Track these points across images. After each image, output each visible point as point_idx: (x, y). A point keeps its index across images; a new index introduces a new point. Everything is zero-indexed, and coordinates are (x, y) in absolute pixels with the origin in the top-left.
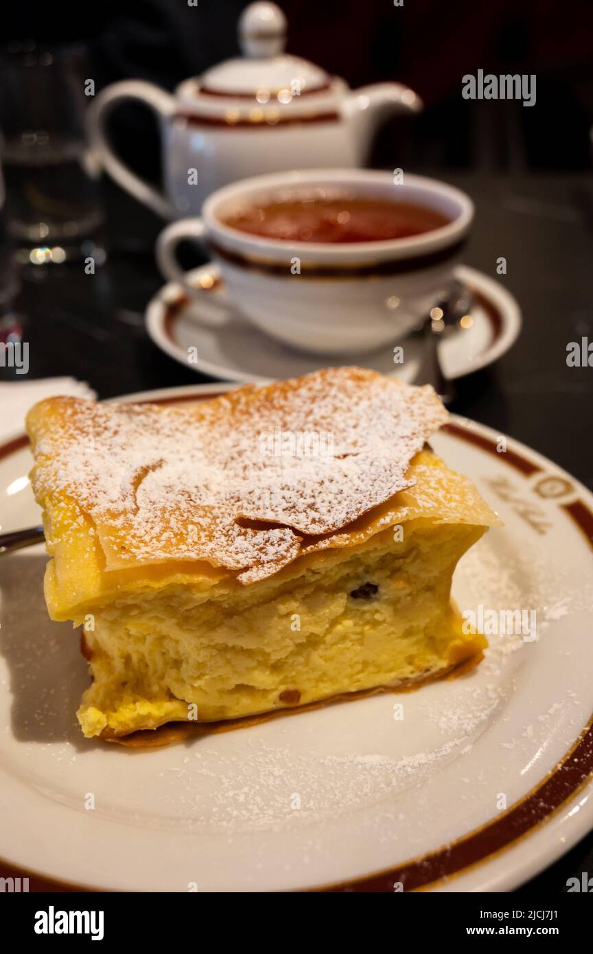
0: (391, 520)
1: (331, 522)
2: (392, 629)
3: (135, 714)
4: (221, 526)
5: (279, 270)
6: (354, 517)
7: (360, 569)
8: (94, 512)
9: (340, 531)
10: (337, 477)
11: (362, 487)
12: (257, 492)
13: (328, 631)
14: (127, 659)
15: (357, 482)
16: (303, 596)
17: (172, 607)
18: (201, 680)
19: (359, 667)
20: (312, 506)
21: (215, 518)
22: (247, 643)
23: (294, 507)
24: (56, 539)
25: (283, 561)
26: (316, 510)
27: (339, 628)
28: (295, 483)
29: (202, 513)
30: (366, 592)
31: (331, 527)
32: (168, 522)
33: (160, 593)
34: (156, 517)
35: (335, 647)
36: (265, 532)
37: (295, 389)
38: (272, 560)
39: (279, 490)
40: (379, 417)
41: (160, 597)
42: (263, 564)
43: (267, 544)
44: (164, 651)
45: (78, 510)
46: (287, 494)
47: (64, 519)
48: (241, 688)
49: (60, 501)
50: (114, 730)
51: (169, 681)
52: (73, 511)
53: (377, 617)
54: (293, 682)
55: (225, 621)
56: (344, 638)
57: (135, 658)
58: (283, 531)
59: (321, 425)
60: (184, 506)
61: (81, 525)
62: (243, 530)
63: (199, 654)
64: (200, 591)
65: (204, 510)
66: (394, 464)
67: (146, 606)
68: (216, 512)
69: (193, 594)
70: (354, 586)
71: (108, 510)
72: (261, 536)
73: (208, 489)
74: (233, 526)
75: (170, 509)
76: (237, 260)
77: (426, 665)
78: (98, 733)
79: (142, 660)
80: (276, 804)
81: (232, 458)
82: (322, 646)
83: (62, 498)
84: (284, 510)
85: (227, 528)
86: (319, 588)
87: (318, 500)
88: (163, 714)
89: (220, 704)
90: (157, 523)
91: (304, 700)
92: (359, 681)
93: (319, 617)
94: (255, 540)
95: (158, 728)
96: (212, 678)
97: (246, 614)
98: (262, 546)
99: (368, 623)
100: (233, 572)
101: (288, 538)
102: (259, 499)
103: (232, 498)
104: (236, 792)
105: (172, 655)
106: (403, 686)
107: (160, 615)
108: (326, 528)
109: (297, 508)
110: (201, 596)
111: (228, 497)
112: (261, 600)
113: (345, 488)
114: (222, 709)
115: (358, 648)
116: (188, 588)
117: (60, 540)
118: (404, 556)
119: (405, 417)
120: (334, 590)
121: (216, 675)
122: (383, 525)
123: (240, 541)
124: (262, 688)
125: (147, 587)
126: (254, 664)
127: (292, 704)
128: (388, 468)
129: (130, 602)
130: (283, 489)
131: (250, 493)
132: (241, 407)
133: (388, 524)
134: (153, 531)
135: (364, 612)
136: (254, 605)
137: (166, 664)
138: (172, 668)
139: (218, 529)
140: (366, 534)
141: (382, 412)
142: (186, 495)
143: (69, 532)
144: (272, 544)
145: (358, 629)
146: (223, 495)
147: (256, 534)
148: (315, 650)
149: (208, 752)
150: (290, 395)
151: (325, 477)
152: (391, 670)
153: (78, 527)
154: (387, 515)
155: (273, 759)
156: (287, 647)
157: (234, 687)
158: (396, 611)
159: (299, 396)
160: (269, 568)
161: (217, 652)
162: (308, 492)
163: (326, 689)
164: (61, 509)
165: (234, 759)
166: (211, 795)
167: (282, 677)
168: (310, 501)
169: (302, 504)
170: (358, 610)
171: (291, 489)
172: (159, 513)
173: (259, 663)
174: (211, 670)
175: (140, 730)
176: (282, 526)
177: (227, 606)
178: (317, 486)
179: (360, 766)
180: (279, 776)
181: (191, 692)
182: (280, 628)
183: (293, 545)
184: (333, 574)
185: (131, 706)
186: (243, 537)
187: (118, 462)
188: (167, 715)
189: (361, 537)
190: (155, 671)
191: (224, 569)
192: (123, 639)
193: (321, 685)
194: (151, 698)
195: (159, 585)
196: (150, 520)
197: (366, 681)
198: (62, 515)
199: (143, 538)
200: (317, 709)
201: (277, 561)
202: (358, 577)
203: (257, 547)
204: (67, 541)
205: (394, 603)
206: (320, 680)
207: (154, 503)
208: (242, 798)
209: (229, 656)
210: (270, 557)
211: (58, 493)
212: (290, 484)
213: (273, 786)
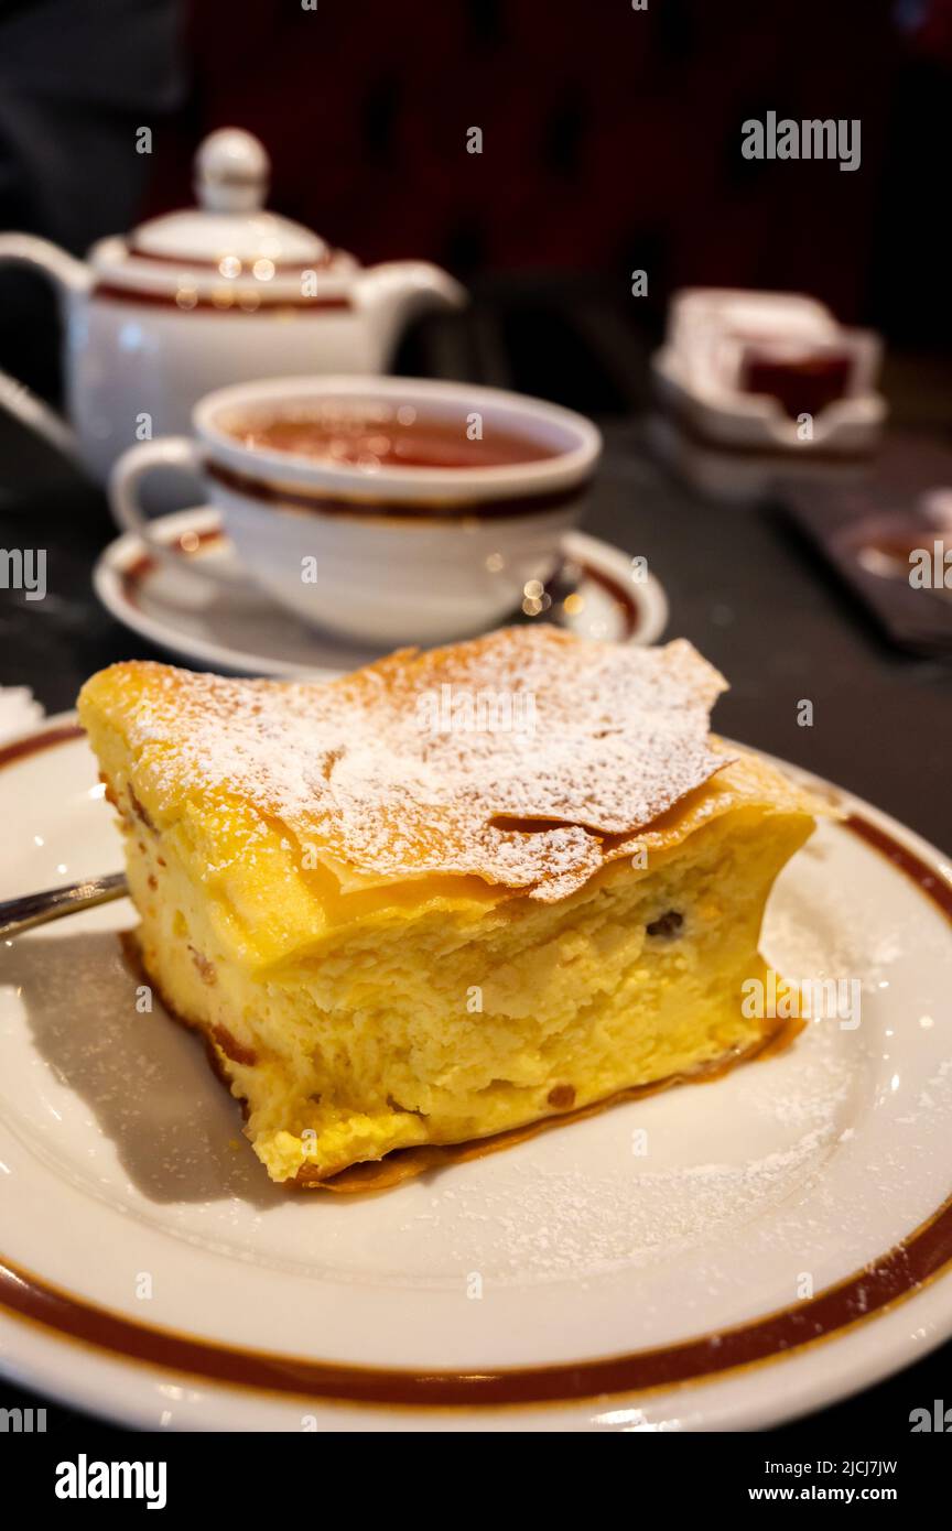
0: (714, 810)
1: (629, 817)
2: (695, 983)
3: (350, 1137)
4: (467, 833)
5: (334, 506)
6: (664, 806)
7: (662, 889)
8: (283, 813)
9: (647, 828)
10: (611, 760)
11: (651, 770)
12: (504, 786)
13: (619, 988)
14: (316, 1055)
15: (641, 766)
16: (592, 931)
17: (423, 951)
18: (445, 1074)
19: (651, 1045)
20: (590, 799)
21: (454, 822)
22: (516, 1009)
23: (566, 801)
24: (223, 861)
25: (586, 871)
26: (600, 803)
27: (632, 982)
28: (556, 770)
29: (435, 815)
30: (666, 926)
31: (634, 823)
32: (396, 827)
33: (411, 928)
34: (374, 821)
35: (624, 1013)
36: (542, 834)
37: (478, 655)
38: (569, 871)
39: (535, 781)
40: (627, 684)
41: (409, 935)
42: (555, 877)
43: (551, 850)
44: (381, 1035)
45: (254, 813)
46: (551, 784)
47: (233, 828)
48: (500, 1086)
49: (217, 804)
50: (317, 1166)
51: (394, 1082)
52: (247, 816)
53: (680, 964)
54: (567, 1073)
55: (490, 974)
56: (635, 998)
57: (329, 1053)
58: (569, 831)
59: (544, 698)
60: (408, 804)
61: (265, 836)
62: (507, 835)
63: (445, 1033)
64: (469, 923)
65: (435, 811)
66: (686, 738)
67: (389, 951)
68: (452, 813)
69: (459, 929)
70: (652, 915)
71: (305, 812)
72: (537, 840)
73: (422, 786)
74: (488, 829)
75: (392, 809)
76: (259, 491)
77: (732, 1039)
78: (293, 1174)
79: (343, 1056)
80: (599, 1244)
81: (433, 746)
82: (608, 1013)
83: (221, 798)
84: (553, 805)
85: (481, 833)
86: (612, 920)
87: (597, 790)
88: (391, 1134)
89: (467, 1114)
90: (379, 829)
91: (580, 1100)
92: (649, 1067)
93: (611, 964)
94: (529, 847)
95: (383, 1158)
96: (463, 1071)
97: (518, 962)
98: (543, 853)
99: (665, 974)
100: (514, 892)
101: (580, 839)
102: (509, 793)
103: (467, 794)
104: (532, 1236)
105: (396, 1041)
106: (706, 1073)
107: (405, 967)
108: (628, 824)
109: (571, 801)
110: (468, 931)
111: (460, 793)
112: (538, 940)
113: (627, 774)
114: (470, 1122)
115: (652, 1014)
116: (450, 918)
117: (231, 861)
118: (714, 870)
119: (666, 681)
120: (628, 921)
121: (468, 1064)
122: (704, 817)
123: (505, 848)
124: (524, 1085)
125: (396, 918)
126: (520, 1044)
127: (564, 1108)
128: (681, 744)
129: (367, 945)
130: (539, 778)
131: (492, 786)
132: (400, 681)
133: (709, 816)
134: (377, 841)
135: (663, 957)
136: (528, 948)
137: (383, 1056)
138: (392, 1063)
139: (464, 836)
140: (681, 833)
141: (628, 677)
142: (403, 792)
143: (246, 848)
144: (559, 850)
145: (653, 985)
146: (450, 792)
147: (528, 838)
148: (600, 1019)
149: (462, 1187)
150: (471, 662)
151: (593, 761)
152: (688, 1049)
153: (260, 839)
154: (706, 804)
155: (564, 1187)
156: (567, 1013)
157: (488, 1084)
158: (701, 954)
159: (485, 664)
160: (568, 881)
161: (473, 1026)
162: (578, 779)
163: (609, 1082)
164: (222, 816)
165: (506, 1193)
166: (496, 1245)
167: (554, 1063)
168: (587, 792)
169: (577, 796)
170: (655, 954)
171: (552, 777)
172: (377, 815)
173: (527, 1042)
174: (462, 1057)
175: (358, 1163)
176: (567, 825)
177: (495, 950)
178: (586, 772)
179: (693, 1182)
180: (584, 1208)
181: (430, 1095)
182: (564, 982)
183: (592, 848)
184: (629, 896)
185: (340, 1126)
186: (509, 844)
187: (284, 747)
188: (397, 1134)
189: (675, 836)
190: (365, 1071)
191: (502, 887)
192: (311, 1025)
193: (603, 1076)
194: (368, 1111)
195: (416, 913)
196: (367, 826)
197: (661, 1067)
198: (228, 823)
199: (366, 851)
200: (594, 1115)
201: (577, 872)
202: (657, 902)
203: (536, 856)
204: (247, 862)
205: (699, 941)
206: (601, 1068)
207: (362, 803)
208: (544, 1243)
209: (490, 1031)
210: (565, 867)
211: (211, 791)
212: (547, 772)
213: (582, 1222)
